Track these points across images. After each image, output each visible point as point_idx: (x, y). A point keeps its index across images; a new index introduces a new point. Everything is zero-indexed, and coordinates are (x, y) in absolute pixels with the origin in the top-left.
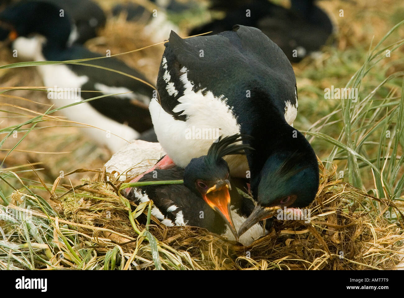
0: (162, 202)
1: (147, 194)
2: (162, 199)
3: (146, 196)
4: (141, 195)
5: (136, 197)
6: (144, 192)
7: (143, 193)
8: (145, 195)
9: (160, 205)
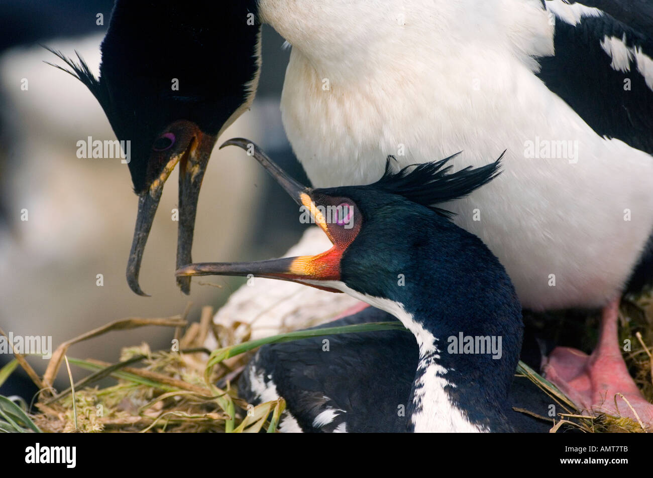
0: (303, 401)
1: (276, 382)
2: (306, 392)
3: (273, 387)
4: (263, 384)
5: (253, 389)
6: (270, 377)
7: (266, 380)
8: (271, 384)
9: (299, 410)
